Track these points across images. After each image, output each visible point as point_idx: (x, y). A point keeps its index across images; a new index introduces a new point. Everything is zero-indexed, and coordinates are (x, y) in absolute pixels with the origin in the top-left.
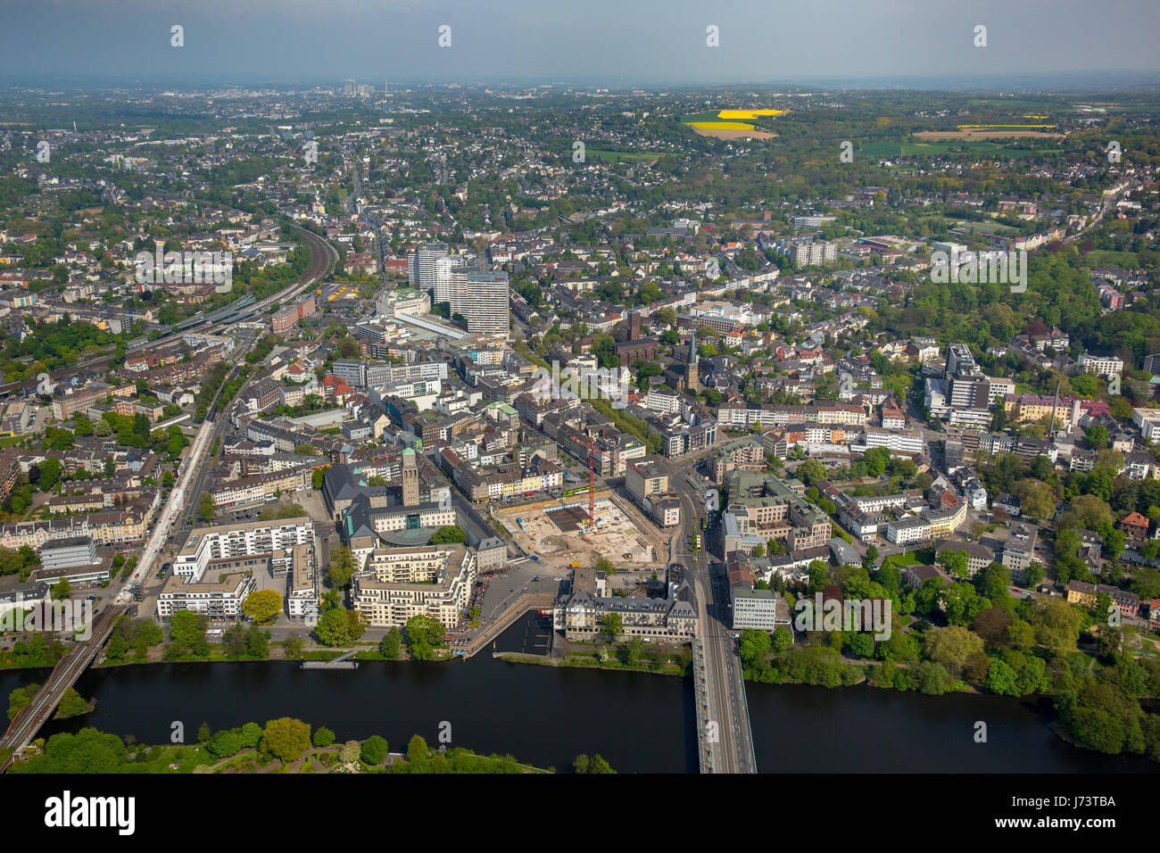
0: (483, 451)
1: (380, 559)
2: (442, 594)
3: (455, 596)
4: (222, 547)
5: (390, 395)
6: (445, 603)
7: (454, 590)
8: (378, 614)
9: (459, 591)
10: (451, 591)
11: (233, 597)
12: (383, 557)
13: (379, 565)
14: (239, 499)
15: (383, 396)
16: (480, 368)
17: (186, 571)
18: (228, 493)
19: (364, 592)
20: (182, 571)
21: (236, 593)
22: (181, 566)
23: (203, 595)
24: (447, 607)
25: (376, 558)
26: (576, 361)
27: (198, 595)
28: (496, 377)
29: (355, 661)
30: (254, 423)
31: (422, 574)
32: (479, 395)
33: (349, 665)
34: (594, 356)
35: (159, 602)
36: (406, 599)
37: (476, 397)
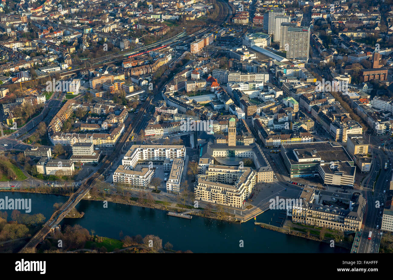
0: (276, 122)
1: (211, 170)
2: (235, 191)
3: (241, 192)
4: (144, 155)
5: (236, 89)
6: (236, 195)
7: (241, 189)
8: (205, 196)
9: (244, 190)
10: (239, 189)
11: (143, 178)
12: (213, 169)
13: (210, 172)
14: (157, 133)
15: (233, 89)
16: (286, 78)
17: (127, 164)
18: (152, 130)
19: (199, 184)
20: (125, 163)
21: (145, 176)
22: (125, 161)
23: (131, 175)
24: (236, 197)
25: (209, 169)
26: (338, 78)
27: (129, 175)
28: (293, 83)
29: (191, 215)
30: (171, 98)
31: (230, 179)
32: (281, 93)
33: (187, 217)
34: (349, 76)
35: (113, 176)
36: (218, 191)
37: (279, 93)
